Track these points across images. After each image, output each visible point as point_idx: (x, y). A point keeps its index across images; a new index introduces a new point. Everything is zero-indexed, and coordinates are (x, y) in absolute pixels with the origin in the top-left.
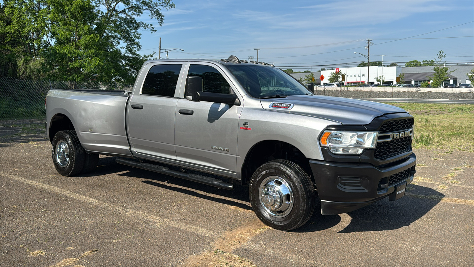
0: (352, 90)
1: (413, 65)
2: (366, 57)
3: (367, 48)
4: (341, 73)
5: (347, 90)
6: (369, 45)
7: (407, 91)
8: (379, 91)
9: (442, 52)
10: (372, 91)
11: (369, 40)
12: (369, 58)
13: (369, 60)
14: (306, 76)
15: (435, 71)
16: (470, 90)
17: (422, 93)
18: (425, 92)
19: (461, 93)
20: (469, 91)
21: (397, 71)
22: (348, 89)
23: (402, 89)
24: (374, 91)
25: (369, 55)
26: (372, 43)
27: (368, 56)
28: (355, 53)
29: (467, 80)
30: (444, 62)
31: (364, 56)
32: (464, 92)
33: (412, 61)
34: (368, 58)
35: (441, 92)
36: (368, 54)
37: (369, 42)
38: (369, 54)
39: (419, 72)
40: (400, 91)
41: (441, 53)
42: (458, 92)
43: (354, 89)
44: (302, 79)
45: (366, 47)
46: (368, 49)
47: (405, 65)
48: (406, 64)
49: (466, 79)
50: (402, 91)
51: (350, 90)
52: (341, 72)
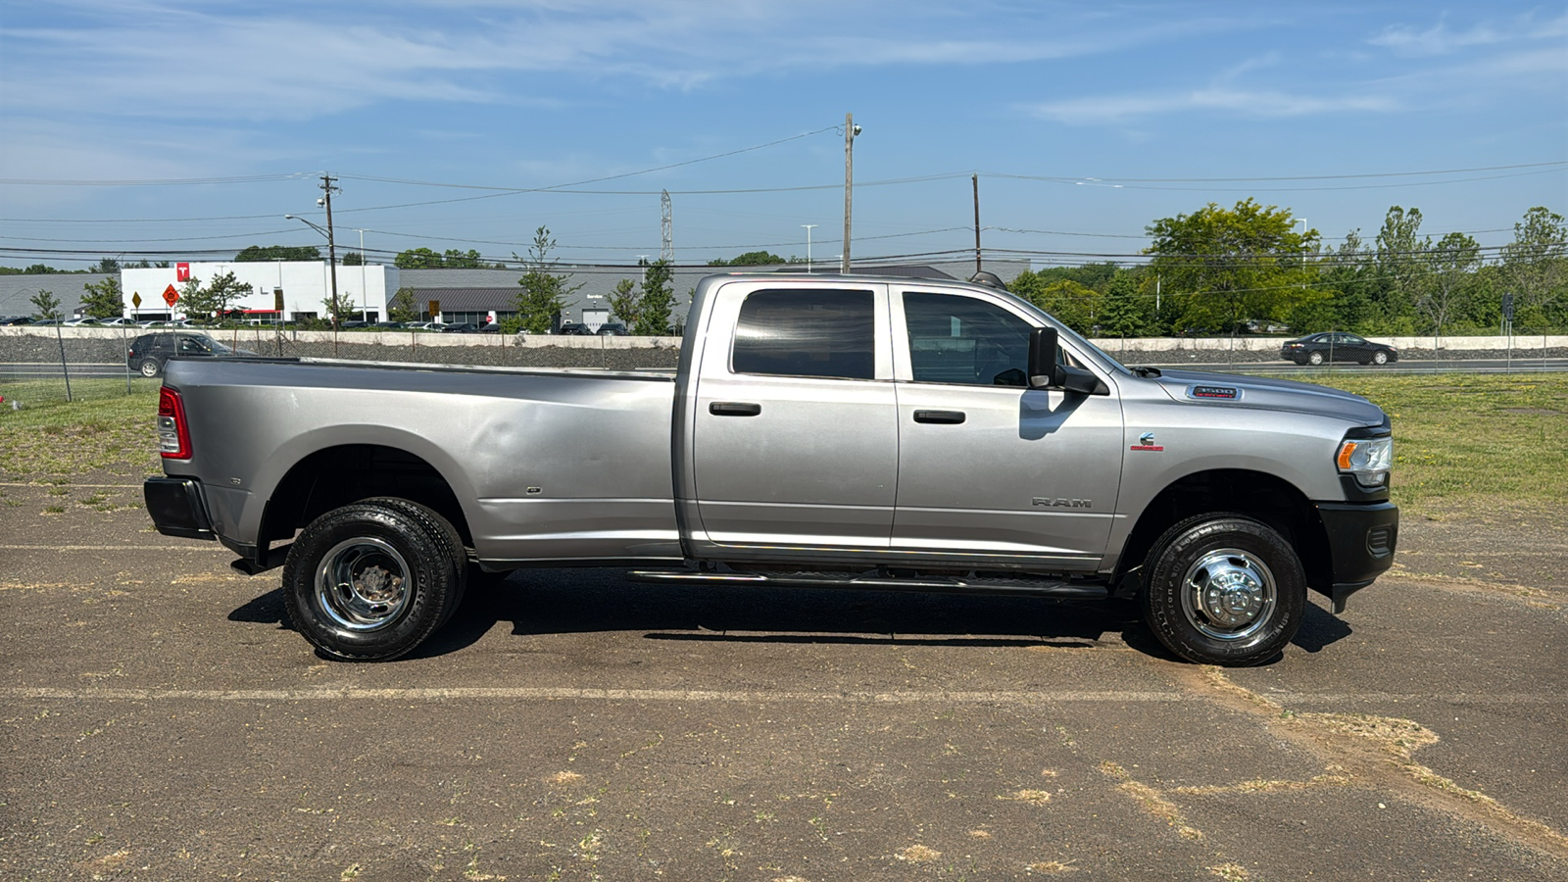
0: (313, 341)
1: (417, 263)
2: (323, 232)
3: (323, 203)
4: (236, 281)
5: (295, 340)
6: (328, 196)
7: (486, 345)
8: (401, 344)
9: (544, 231)
10: (380, 344)
11: (327, 179)
12: (331, 236)
13: (331, 242)
14: (87, 287)
15: (522, 284)
16: (655, 343)
17: (532, 351)
18: (539, 346)
19: (634, 350)
20: (653, 346)
21: (386, 281)
22: (297, 337)
23: (472, 339)
24: (387, 344)
25: (330, 228)
26: (336, 188)
27: (327, 229)
28: (288, 218)
29: (585, 313)
30: (554, 261)
31: (314, 227)
32: (640, 347)
33: (414, 250)
34: (328, 235)
35: (580, 346)
36: (327, 225)
37: (328, 185)
38: (330, 223)
39: (454, 286)
40: (467, 345)
41: (542, 233)
42: (625, 348)
43: (316, 337)
44: (48, 296)
45: (320, 201)
46: (326, 205)
47: (394, 261)
48: (396, 259)
49: (584, 310)
50: (472, 345)
51: (302, 339)
52: (233, 276)
